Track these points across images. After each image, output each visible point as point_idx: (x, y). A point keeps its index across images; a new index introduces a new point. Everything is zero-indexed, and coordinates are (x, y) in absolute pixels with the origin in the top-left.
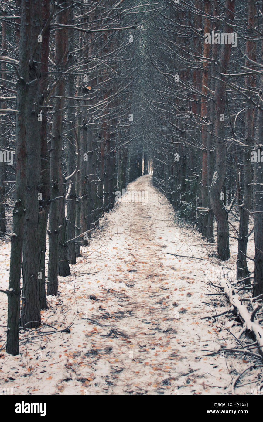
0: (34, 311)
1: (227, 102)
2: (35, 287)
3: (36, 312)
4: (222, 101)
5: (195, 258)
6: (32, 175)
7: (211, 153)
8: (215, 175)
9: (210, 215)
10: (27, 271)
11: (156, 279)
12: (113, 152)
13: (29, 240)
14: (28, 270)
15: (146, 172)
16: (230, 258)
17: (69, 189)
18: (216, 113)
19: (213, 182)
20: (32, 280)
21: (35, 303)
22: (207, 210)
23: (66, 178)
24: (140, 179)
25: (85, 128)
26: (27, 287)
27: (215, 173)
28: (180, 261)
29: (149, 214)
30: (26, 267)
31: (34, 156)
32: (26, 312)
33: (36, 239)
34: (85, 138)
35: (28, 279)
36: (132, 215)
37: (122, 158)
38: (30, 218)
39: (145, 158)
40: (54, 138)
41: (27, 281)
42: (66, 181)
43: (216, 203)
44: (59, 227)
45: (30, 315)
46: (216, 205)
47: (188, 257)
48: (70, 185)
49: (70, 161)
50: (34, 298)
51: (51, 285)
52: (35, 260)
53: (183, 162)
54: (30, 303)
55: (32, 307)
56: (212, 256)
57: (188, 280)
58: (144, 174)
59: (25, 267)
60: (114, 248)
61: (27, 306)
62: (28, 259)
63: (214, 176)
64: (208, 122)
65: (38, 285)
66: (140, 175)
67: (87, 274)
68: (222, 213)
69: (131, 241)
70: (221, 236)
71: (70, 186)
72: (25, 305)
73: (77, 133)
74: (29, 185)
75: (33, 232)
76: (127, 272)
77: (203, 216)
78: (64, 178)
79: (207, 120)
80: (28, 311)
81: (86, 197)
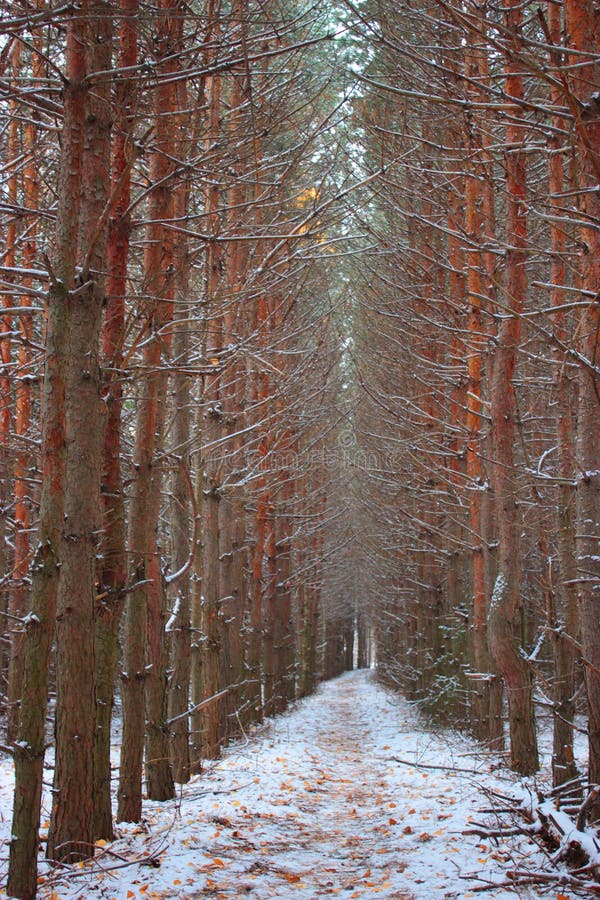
0: (78, 823)
1: (520, 424)
2: (81, 765)
3: (83, 826)
4: (506, 421)
5: (460, 770)
6: (80, 509)
7: (491, 549)
8: (499, 582)
9: (495, 690)
10: (66, 727)
11: (369, 801)
12: (283, 587)
13: (71, 653)
14: (68, 725)
15: (362, 664)
16: (539, 770)
17: (176, 609)
18: (497, 447)
19: (494, 598)
20: (75, 749)
21: (83, 803)
22: (487, 677)
23: (168, 579)
24: (349, 675)
25: (215, 497)
26: (64, 764)
27: (499, 578)
28: (425, 776)
29: (364, 719)
30: (64, 717)
31: (86, 469)
32: (60, 826)
33: (86, 653)
34: (214, 516)
35: (67, 747)
36: (325, 722)
37: (306, 611)
38: (75, 605)
39: (359, 632)
40: (137, 468)
41: (66, 750)
42: (168, 583)
43: (502, 643)
44: (147, 667)
45: (69, 830)
46: (503, 647)
47: (443, 768)
48: (178, 600)
49: (179, 550)
50: (80, 790)
51: (126, 799)
52: (83, 701)
53: (437, 597)
54: (70, 803)
55: (74, 810)
56: (500, 768)
57: (443, 800)
58: (359, 667)
59: (60, 720)
60: (278, 760)
61: (62, 811)
62: (69, 698)
63: (497, 584)
64: (482, 485)
65: (89, 760)
66: (349, 668)
67: (212, 794)
68: (518, 667)
69: (317, 752)
70: (518, 720)
71: (178, 602)
72: (58, 808)
73: (196, 497)
74: (74, 532)
75: (80, 637)
76: (305, 792)
77: (481, 697)
78: (163, 577)
79: (481, 483)
80: (65, 821)
81: (216, 647)
